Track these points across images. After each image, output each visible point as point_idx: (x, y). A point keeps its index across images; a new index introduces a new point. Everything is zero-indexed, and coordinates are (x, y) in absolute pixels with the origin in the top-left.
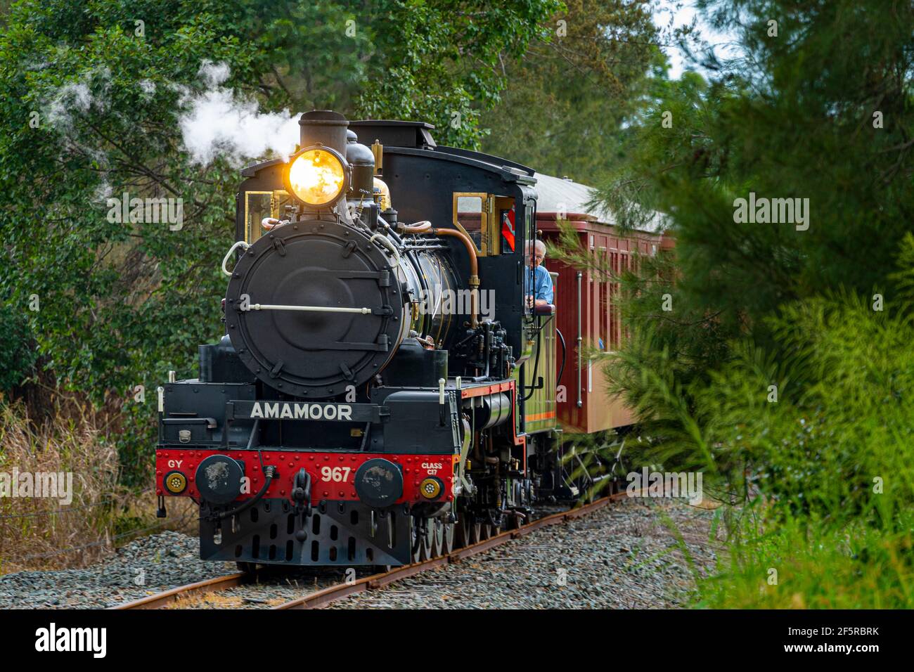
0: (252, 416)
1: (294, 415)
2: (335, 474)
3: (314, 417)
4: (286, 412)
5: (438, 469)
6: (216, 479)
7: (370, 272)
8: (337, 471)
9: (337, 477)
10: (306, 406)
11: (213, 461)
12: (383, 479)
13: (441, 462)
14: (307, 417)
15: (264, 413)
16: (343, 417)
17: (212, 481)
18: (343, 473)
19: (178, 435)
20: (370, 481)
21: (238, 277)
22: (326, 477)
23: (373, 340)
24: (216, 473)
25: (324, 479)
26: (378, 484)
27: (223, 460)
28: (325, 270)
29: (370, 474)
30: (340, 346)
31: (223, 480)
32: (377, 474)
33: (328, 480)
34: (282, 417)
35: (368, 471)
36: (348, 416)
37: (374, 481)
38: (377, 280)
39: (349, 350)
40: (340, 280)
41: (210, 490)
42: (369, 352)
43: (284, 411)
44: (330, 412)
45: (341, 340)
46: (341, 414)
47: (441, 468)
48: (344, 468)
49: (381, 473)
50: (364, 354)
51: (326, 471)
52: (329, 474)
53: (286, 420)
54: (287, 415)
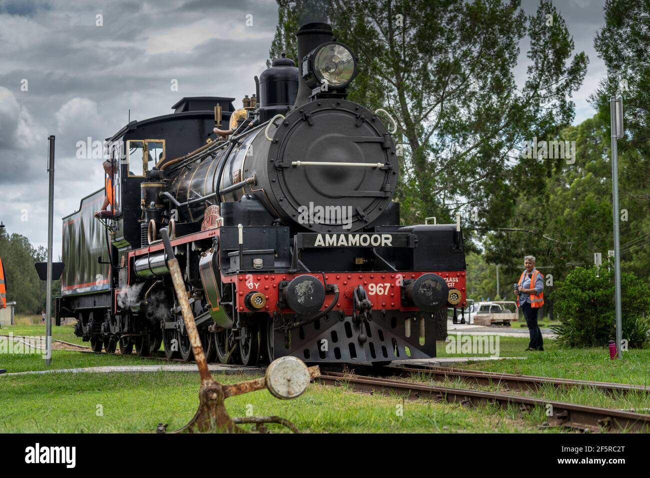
0: (316, 245)
1: (348, 244)
2: (378, 289)
3: (363, 244)
4: (342, 241)
5: (455, 282)
6: (304, 294)
7: (375, 137)
8: (380, 287)
9: (380, 291)
10: (357, 236)
11: (301, 281)
12: (434, 289)
13: (458, 276)
14: (358, 245)
15: (325, 243)
16: (386, 244)
17: (300, 297)
18: (385, 288)
19: (253, 263)
20: (424, 291)
21: (277, 142)
22: (372, 292)
23: (380, 188)
24: (303, 290)
25: (370, 293)
26: (430, 293)
27: (309, 279)
28: (344, 136)
29: (424, 286)
30: (356, 193)
31: (309, 296)
32: (430, 286)
33: (373, 294)
34: (339, 245)
35: (423, 283)
36: (389, 242)
37: (427, 291)
38: (381, 144)
39: (363, 197)
40: (355, 144)
41: (299, 304)
42: (378, 198)
43: (340, 240)
44: (376, 240)
45: (356, 189)
46: (384, 241)
47: (457, 281)
48: (386, 284)
49: (433, 284)
50: (372, 200)
51: (372, 287)
52: (374, 289)
53: (343, 247)
54: (342, 243)
